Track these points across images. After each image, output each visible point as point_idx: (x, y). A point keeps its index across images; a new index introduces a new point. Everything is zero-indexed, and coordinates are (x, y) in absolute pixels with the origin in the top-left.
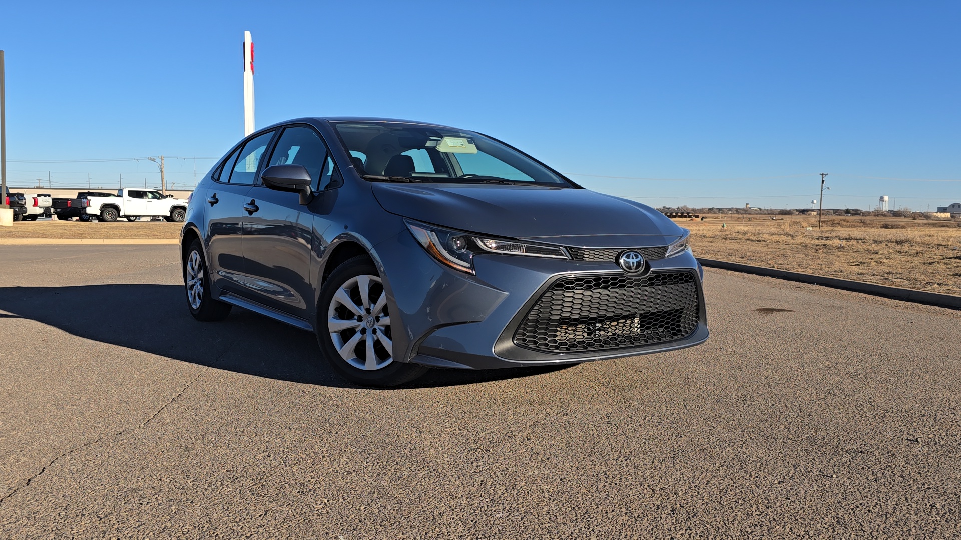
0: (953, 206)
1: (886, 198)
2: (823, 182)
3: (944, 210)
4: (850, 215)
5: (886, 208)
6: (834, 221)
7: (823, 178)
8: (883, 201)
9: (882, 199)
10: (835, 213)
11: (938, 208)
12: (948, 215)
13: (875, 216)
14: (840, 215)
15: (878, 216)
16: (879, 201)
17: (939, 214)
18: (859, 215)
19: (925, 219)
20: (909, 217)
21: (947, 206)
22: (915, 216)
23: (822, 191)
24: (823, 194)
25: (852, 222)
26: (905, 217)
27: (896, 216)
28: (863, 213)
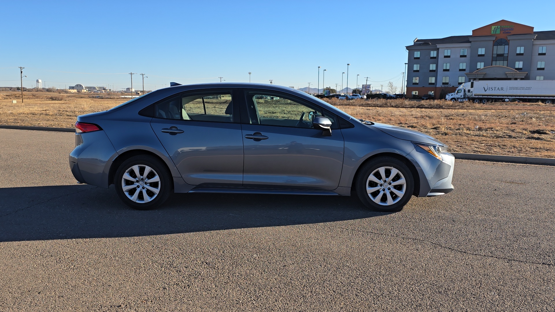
0: (77, 85)
1: (40, 81)
2: (22, 72)
3: (72, 88)
4: (20, 91)
5: (41, 86)
6: (16, 95)
7: (21, 70)
8: (39, 82)
9: (37, 81)
10: (10, 90)
11: (69, 87)
12: (76, 91)
13: (36, 91)
14: (15, 91)
15: (38, 91)
16: (36, 82)
17: (71, 90)
18: (26, 90)
19: (65, 93)
20: (55, 92)
21: (74, 86)
22: (60, 91)
23: (21, 78)
25: (28, 95)
26: (53, 92)
27: (49, 92)
28: (27, 89)
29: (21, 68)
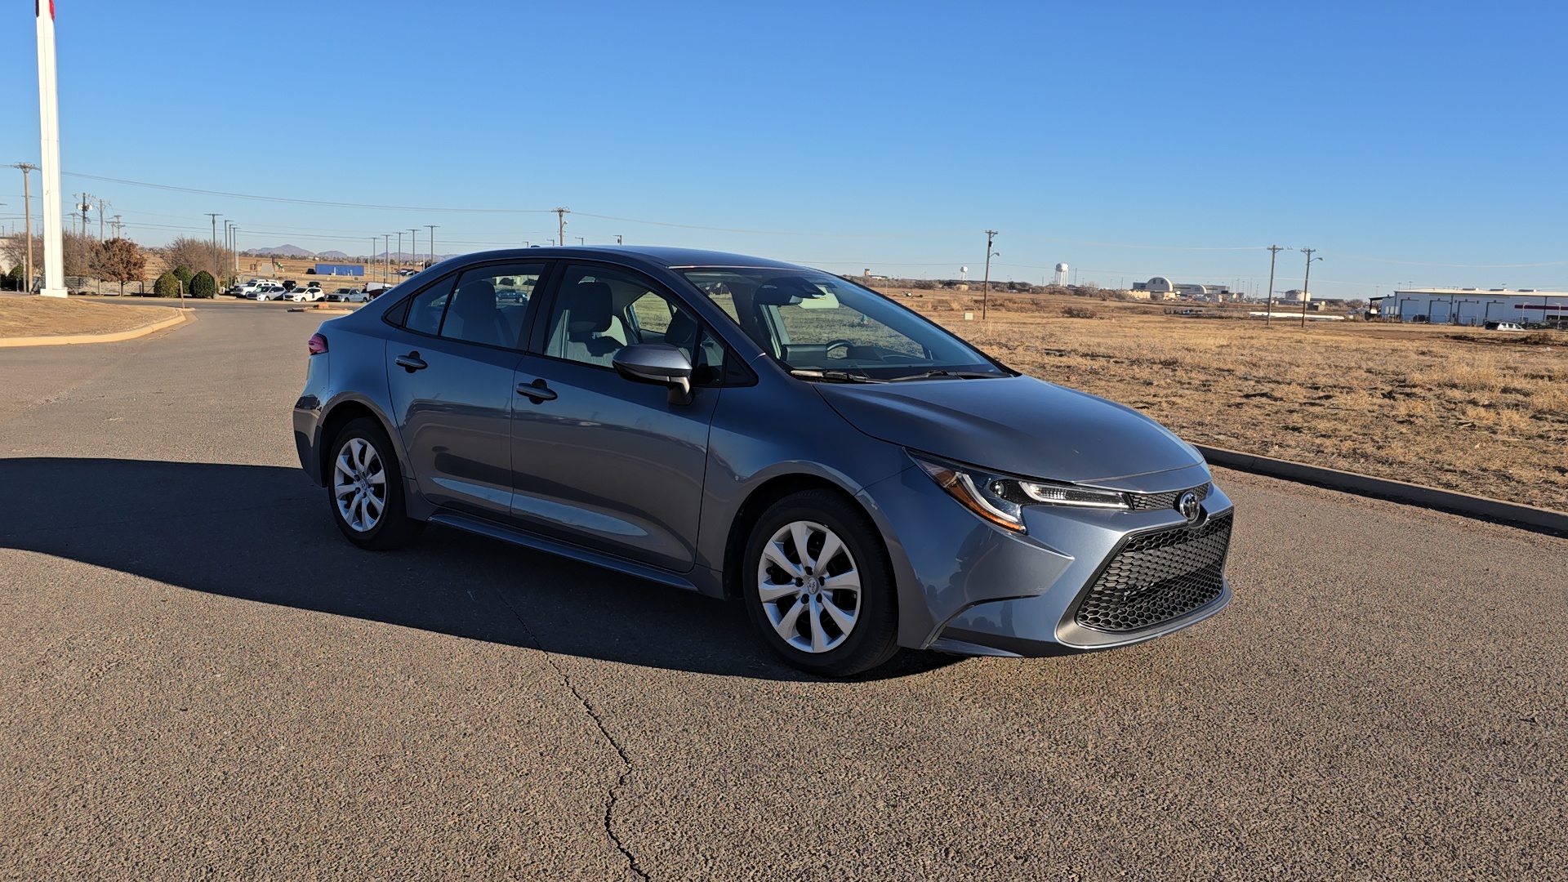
0: (1154, 281)
1: (1065, 267)
2: (990, 243)
3: (1140, 287)
4: (1015, 291)
5: (1064, 281)
6: (996, 300)
7: (990, 237)
8: (1061, 271)
9: (1059, 268)
10: (994, 288)
11: (1135, 284)
12: (1147, 295)
13: (1050, 293)
14: (1002, 291)
15: (1053, 293)
16: (1055, 270)
17: (1135, 292)
18: (1028, 291)
19: (1117, 299)
20: (1095, 296)
21: (1146, 282)
22: (1104, 295)
23: (988, 257)
24: (990, 262)
25: (1021, 302)
26: (1091, 296)
27: (1079, 295)
28: (1032, 289)
29: (990, 233)
